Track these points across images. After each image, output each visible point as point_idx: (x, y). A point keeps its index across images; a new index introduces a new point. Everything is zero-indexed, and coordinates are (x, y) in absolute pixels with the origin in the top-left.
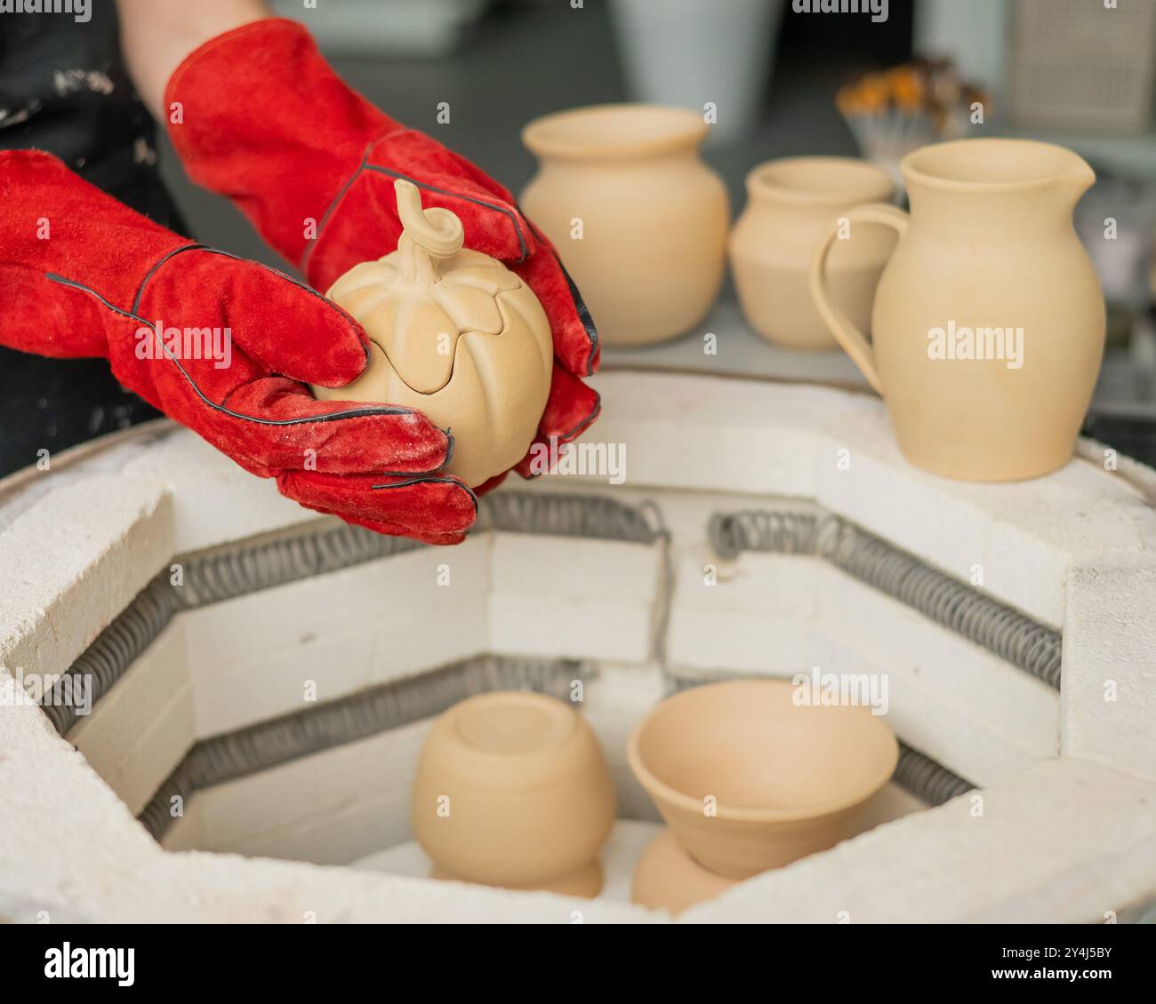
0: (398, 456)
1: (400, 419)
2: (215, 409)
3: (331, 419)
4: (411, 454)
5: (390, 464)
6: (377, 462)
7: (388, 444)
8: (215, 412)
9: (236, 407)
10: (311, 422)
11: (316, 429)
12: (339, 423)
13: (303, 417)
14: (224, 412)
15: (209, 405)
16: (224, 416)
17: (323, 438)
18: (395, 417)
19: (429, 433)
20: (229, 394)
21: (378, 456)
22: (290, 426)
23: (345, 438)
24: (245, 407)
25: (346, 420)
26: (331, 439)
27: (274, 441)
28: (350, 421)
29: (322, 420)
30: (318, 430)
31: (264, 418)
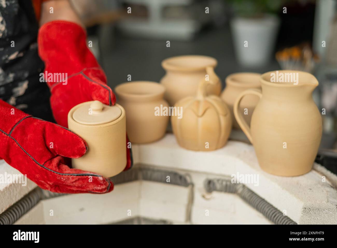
0: (95, 188)
1: (98, 178)
2: (41, 166)
3: (77, 175)
4: (99, 188)
5: (92, 190)
6: (88, 189)
7: (93, 185)
8: (41, 167)
9: (48, 166)
10: (71, 175)
11: (72, 178)
12: (80, 177)
13: (68, 173)
14: (44, 168)
15: (39, 165)
16: (44, 169)
17: (74, 180)
18: (96, 177)
19: (105, 183)
20: (46, 162)
21: (89, 188)
22: (64, 176)
23: (80, 181)
24: (50, 167)
25: (81, 176)
26: (76, 181)
27: (58, 179)
28: (83, 177)
29: (74, 175)
30: (73, 178)
31: (56, 171)
